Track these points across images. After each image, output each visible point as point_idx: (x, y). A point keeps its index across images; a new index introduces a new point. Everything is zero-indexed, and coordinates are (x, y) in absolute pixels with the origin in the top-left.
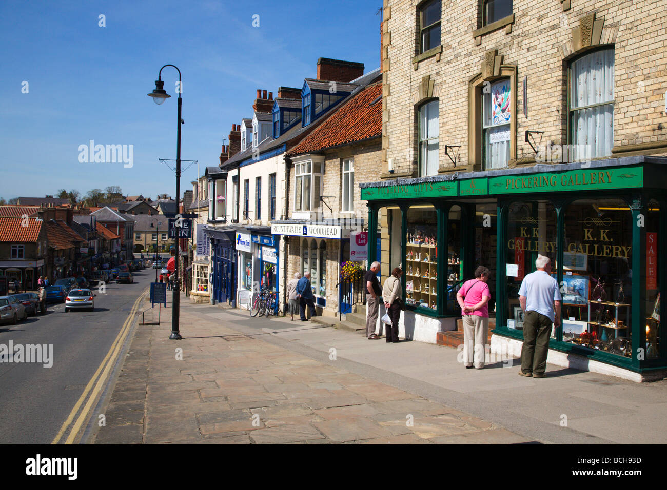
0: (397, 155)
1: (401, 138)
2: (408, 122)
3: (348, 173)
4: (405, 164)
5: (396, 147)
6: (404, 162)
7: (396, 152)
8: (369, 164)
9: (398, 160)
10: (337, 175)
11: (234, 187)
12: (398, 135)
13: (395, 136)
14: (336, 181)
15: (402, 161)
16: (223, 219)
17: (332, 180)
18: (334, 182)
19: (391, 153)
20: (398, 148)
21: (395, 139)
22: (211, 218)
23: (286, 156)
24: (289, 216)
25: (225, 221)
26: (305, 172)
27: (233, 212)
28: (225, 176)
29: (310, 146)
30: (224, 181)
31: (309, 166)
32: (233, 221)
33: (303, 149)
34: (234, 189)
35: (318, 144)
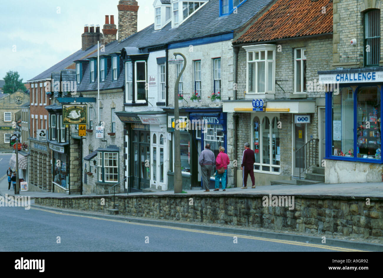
0: (347, 49)
1: (349, 36)
2: (356, 25)
3: (300, 61)
4: (353, 56)
5: (345, 43)
6: (353, 54)
7: (346, 46)
8: (320, 54)
9: (347, 53)
10: (289, 62)
11: (158, 69)
12: (347, 34)
13: (345, 34)
14: (288, 67)
15: (351, 53)
16: (144, 101)
17: (284, 66)
18: (287, 68)
19: (341, 47)
20: (347, 44)
21: (345, 36)
22: (130, 102)
23: (234, 44)
24: (239, 97)
25: (146, 104)
26: (258, 59)
27: (158, 95)
28: (146, 58)
29: (260, 35)
30: (144, 63)
31: (263, 53)
32: (159, 104)
33: (253, 38)
34: (158, 70)
35: (268, 34)
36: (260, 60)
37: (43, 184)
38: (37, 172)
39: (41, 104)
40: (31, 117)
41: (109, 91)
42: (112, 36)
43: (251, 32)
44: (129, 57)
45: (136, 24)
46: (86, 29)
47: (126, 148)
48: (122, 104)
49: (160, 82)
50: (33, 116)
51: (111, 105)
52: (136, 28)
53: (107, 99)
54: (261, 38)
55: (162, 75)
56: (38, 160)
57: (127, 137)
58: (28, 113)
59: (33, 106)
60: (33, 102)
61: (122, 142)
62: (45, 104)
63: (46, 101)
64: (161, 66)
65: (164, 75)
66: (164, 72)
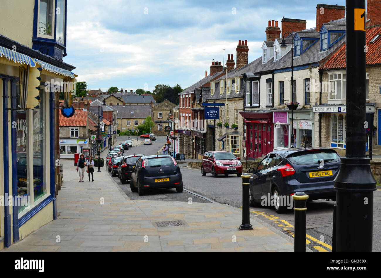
8: (378, 75)
16: (258, 105)
22: (249, 105)
23: (320, 70)
24: (322, 102)
25: (259, 107)
26: (336, 79)
27: (267, 101)
28: (259, 79)
29: (336, 64)
30: (258, 82)
31: (340, 75)
32: (267, 107)
33: (332, 66)
34: (267, 86)
35: (342, 64)
36: (337, 80)
37: (188, 154)
38: (184, 147)
39: (187, 107)
40: (180, 115)
41: (233, 99)
42: (232, 67)
43: (330, 63)
44: (248, 79)
45: (247, 59)
46: (213, 63)
47: (245, 133)
48: (242, 107)
49: (268, 93)
50: (181, 114)
51: (235, 107)
52: (247, 62)
53: (232, 104)
54: (338, 66)
55: (269, 89)
56: (185, 140)
57: (246, 127)
58: (178, 113)
59: (181, 108)
60: (182, 106)
61: (242, 129)
62: (189, 107)
63: (190, 106)
64: (269, 84)
65: (271, 89)
66: (271, 88)
